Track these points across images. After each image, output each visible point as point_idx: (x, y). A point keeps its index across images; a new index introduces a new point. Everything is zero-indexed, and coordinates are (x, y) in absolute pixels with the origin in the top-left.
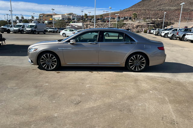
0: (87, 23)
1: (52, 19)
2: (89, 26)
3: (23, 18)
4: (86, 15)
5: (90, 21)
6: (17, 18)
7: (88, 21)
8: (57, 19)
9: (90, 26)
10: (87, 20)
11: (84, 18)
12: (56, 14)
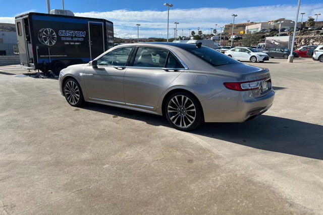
0: (308, 36)
1: (244, 32)
2: (311, 41)
3: (200, 32)
4: (311, 20)
5: (318, 32)
6: (193, 33)
7: (313, 32)
8: (252, 32)
9: (314, 42)
10: (311, 30)
11: (307, 25)
12: (252, 23)
